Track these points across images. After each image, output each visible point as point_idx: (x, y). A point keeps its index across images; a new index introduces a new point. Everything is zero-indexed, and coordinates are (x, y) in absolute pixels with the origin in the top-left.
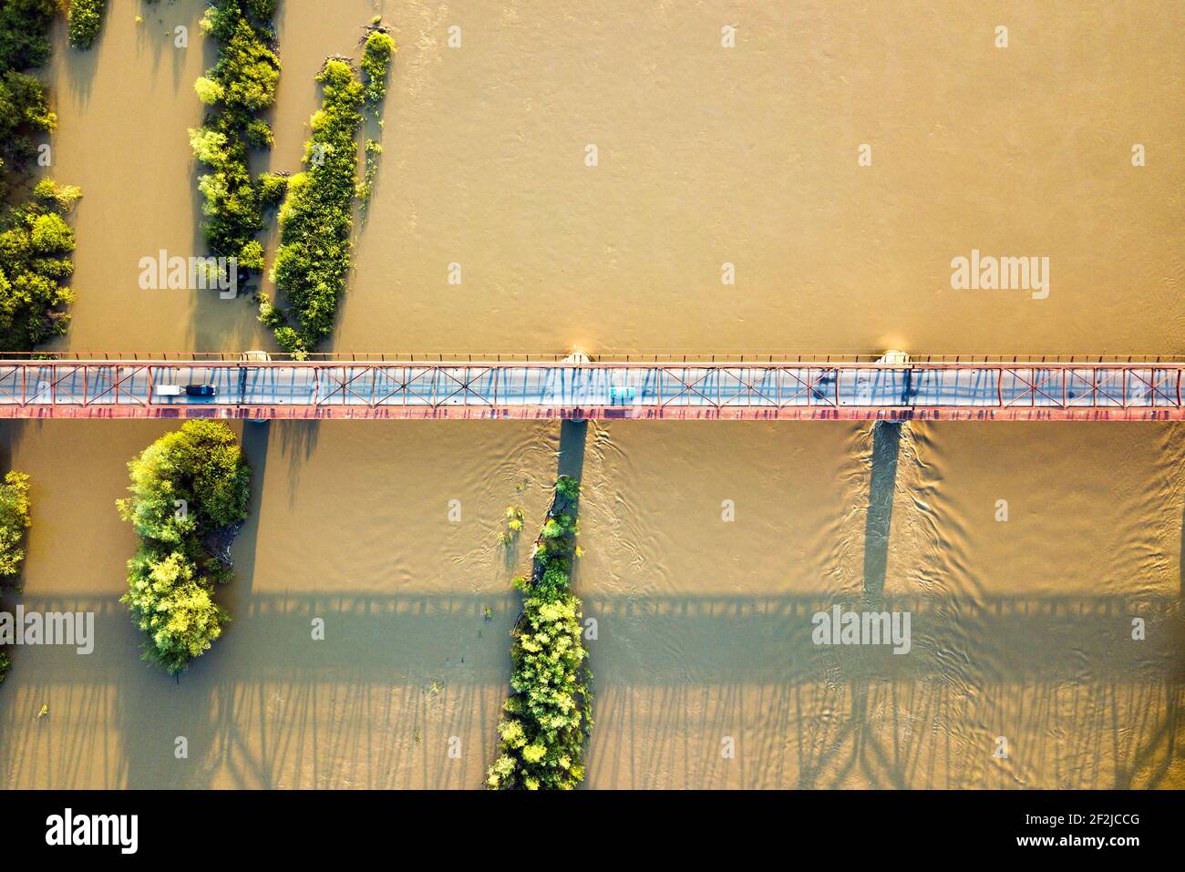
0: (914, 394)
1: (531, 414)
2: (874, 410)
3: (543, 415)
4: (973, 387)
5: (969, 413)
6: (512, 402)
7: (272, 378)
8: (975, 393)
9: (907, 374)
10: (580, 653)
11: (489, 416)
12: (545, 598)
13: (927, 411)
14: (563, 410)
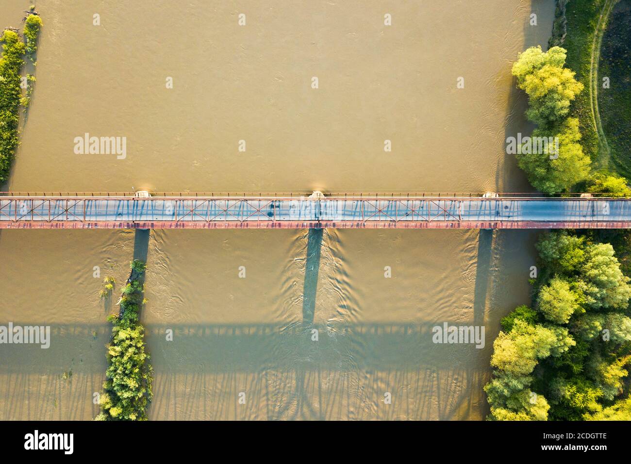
1: (110, 226)
2: (300, 223)
3: (117, 226)
4: (354, 210)
5: (351, 224)
6: (99, 218)
8: (355, 213)
10: (143, 357)
11: (87, 227)
12: (123, 327)
13: (329, 223)
14: (128, 224)
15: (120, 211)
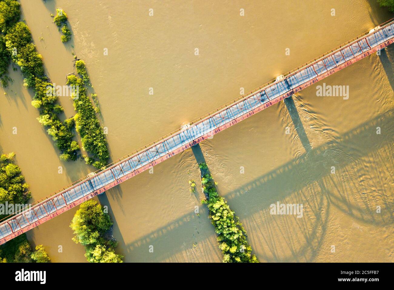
0: (291, 85)
1: (181, 150)
2: (282, 96)
3: (185, 148)
4: (307, 74)
5: (310, 83)
6: (173, 149)
7: (99, 179)
8: (309, 76)
9: (286, 81)
10: (232, 213)
11: (169, 157)
12: (213, 202)
13: (297, 89)
14: (190, 144)
15: (182, 139)
